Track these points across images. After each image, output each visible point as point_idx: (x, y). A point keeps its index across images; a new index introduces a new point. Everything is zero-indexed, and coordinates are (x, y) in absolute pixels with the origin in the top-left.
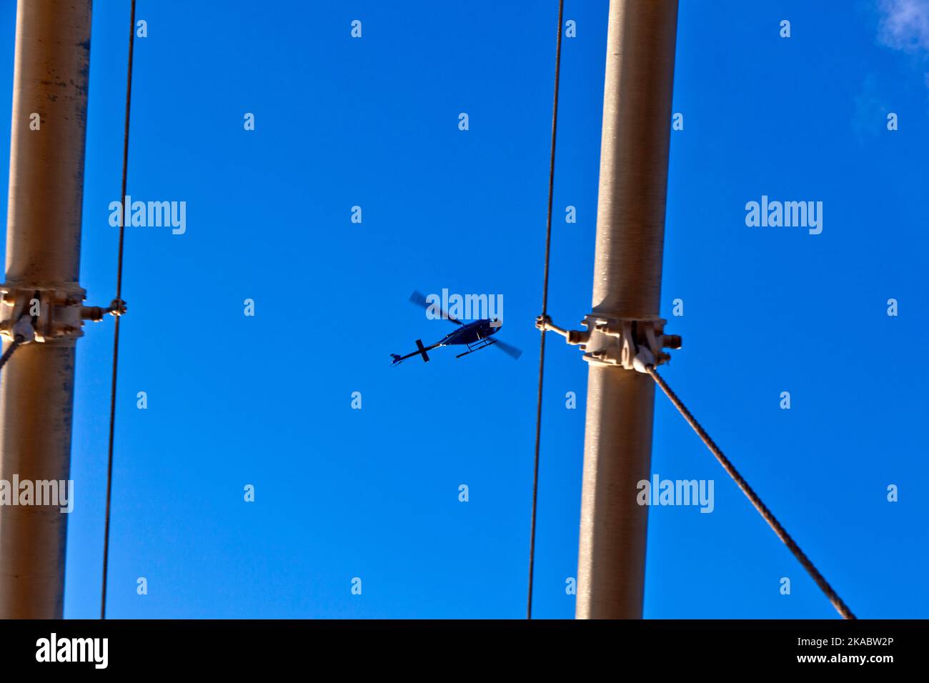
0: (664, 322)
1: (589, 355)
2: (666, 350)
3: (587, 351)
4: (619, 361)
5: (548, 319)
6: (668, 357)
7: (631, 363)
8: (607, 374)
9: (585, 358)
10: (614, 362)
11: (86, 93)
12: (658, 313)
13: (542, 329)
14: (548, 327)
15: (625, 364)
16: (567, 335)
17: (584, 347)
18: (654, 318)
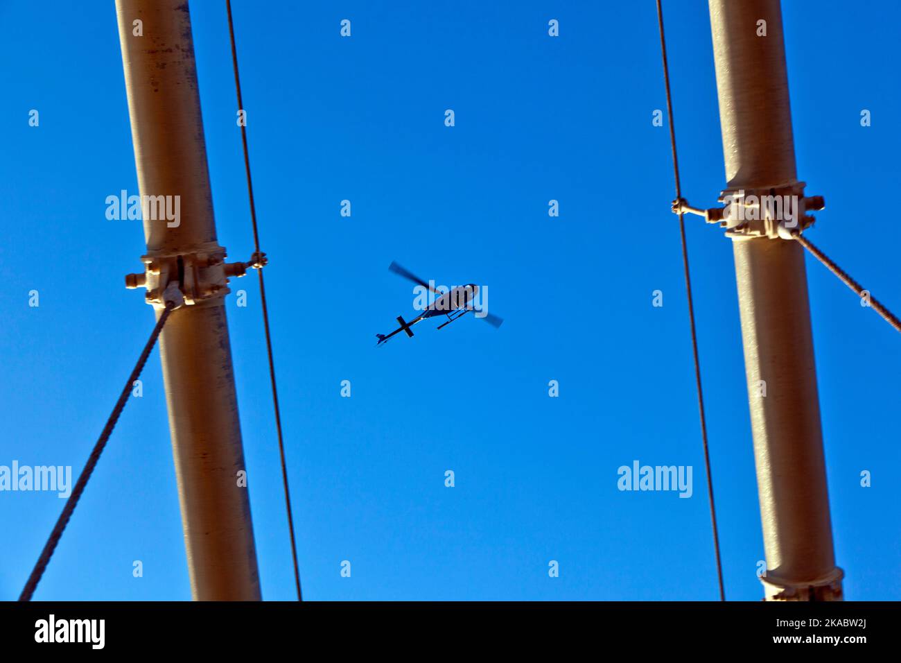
0: (803, 185)
1: (731, 231)
2: (809, 213)
3: (729, 226)
4: (763, 232)
5: (683, 202)
6: (812, 219)
7: (775, 231)
8: (752, 247)
9: (728, 235)
10: (757, 234)
11: (193, 56)
12: (795, 177)
13: (679, 213)
14: (685, 210)
15: (770, 233)
16: (705, 215)
17: (725, 223)
18: (792, 183)
